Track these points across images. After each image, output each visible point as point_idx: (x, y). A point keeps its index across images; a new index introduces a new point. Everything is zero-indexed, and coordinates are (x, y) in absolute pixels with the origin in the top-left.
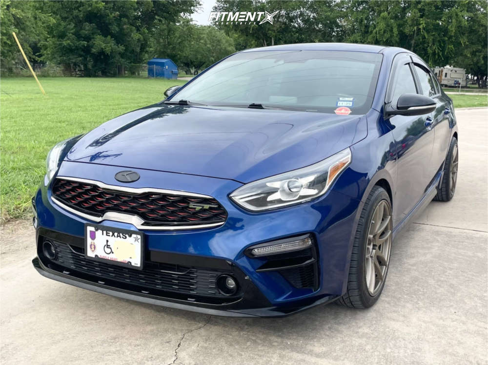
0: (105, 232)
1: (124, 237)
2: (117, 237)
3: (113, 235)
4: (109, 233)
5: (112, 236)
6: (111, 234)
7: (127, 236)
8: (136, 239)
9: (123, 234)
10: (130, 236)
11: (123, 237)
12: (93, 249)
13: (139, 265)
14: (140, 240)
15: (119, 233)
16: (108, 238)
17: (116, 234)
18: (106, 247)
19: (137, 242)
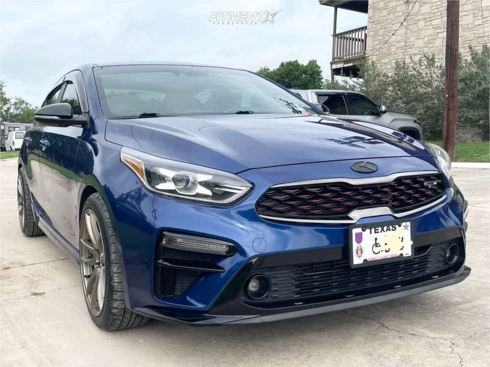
0: (373, 230)
1: (394, 229)
2: (387, 231)
3: (383, 230)
4: (378, 230)
5: (381, 232)
6: (380, 229)
7: (397, 226)
8: (406, 227)
9: (392, 227)
10: (400, 226)
11: (392, 230)
12: (360, 254)
13: (410, 254)
14: (409, 228)
15: (388, 226)
16: (376, 235)
17: (385, 228)
18: (375, 246)
19: (406, 229)
